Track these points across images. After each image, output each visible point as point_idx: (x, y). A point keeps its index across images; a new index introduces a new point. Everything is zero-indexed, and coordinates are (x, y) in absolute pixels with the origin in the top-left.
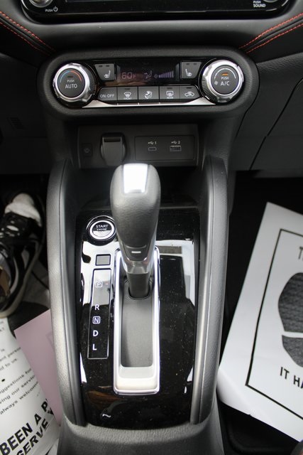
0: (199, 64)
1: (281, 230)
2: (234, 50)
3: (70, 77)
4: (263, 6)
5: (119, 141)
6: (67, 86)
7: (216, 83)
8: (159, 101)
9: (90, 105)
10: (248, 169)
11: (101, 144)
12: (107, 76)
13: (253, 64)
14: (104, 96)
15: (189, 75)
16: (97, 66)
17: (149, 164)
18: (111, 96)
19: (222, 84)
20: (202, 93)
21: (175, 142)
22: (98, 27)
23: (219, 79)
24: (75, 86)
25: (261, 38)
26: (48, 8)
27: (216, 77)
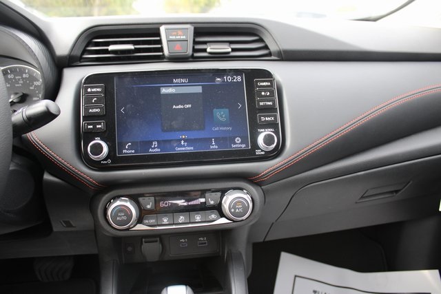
0: (219, 194)
1: (296, 276)
2: (244, 181)
3: (121, 211)
4: (263, 153)
5: (156, 241)
6: (118, 218)
7: (233, 210)
8: (190, 223)
9: (136, 228)
10: (262, 240)
11: (142, 244)
12: (149, 207)
13: (259, 188)
14: (147, 221)
15: (212, 202)
16: (141, 199)
17: (186, 285)
18: (152, 221)
19: (237, 210)
20: (222, 215)
21: (202, 239)
22: (141, 173)
23: (234, 207)
24: (125, 218)
25: (264, 175)
26: (103, 160)
27: (233, 206)
